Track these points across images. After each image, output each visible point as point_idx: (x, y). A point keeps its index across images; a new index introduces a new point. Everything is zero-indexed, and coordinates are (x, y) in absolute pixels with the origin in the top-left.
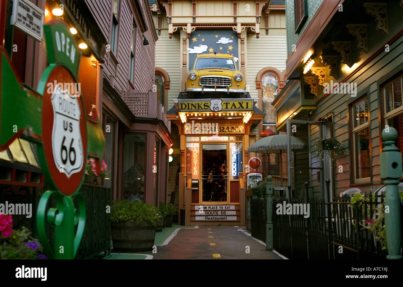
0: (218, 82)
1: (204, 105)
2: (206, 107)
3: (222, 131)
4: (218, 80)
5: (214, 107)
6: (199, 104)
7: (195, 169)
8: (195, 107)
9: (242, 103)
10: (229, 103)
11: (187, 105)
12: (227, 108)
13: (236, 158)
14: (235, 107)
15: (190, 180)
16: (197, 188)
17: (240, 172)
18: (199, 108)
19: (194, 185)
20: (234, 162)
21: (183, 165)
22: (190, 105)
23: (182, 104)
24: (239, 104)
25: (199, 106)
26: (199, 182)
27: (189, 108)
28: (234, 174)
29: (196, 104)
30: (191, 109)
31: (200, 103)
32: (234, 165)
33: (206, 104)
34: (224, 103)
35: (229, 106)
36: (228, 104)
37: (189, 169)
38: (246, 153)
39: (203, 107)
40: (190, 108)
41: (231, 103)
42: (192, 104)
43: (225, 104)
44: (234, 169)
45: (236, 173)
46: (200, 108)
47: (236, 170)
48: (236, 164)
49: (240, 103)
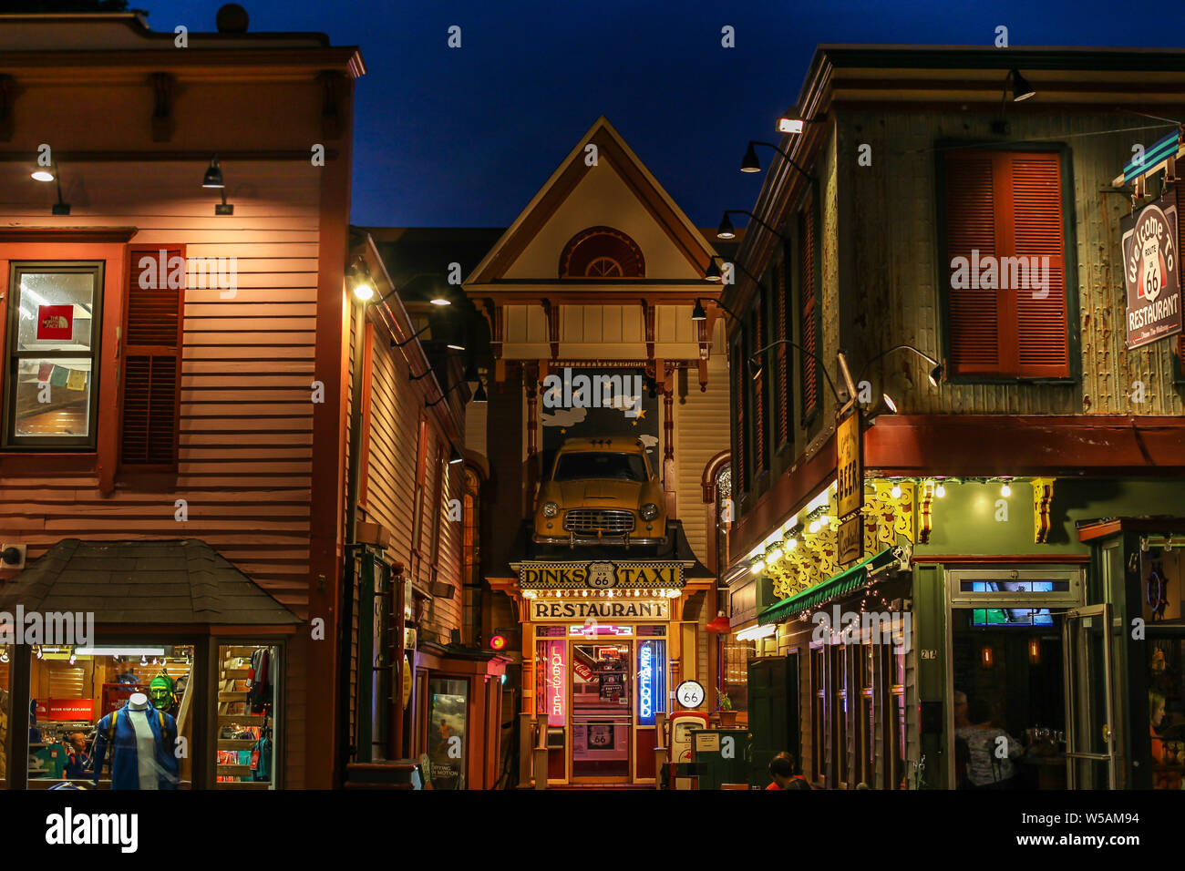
0: (605, 523)
1: (574, 574)
2: (577, 579)
3: (618, 614)
4: (605, 519)
5: (597, 580)
6: (562, 571)
7: (555, 700)
8: (555, 579)
9: (661, 570)
10: (633, 571)
11: (538, 573)
12: (627, 580)
13: (650, 675)
14: (646, 580)
15: (543, 728)
16: (562, 747)
17: (659, 710)
18: (562, 581)
19: (553, 739)
20: (647, 685)
21: (530, 693)
22: (544, 574)
23: (528, 572)
24: (653, 573)
25: (562, 576)
26: (564, 731)
27: (541, 580)
28: (646, 713)
29: (556, 571)
30: (547, 581)
31: (566, 570)
32: (646, 691)
33: (578, 573)
34: (622, 571)
35: (633, 577)
36: (630, 574)
37: (543, 698)
38: (673, 665)
39: (570, 576)
40: (544, 579)
41: (637, 570)
42: (548, 572)
43: (624, 573)
44: (646, 702)
45: (649, 711)
46: (565, 580)
47: (649, 704)
48: (649, 690)
49: (656, 571)
